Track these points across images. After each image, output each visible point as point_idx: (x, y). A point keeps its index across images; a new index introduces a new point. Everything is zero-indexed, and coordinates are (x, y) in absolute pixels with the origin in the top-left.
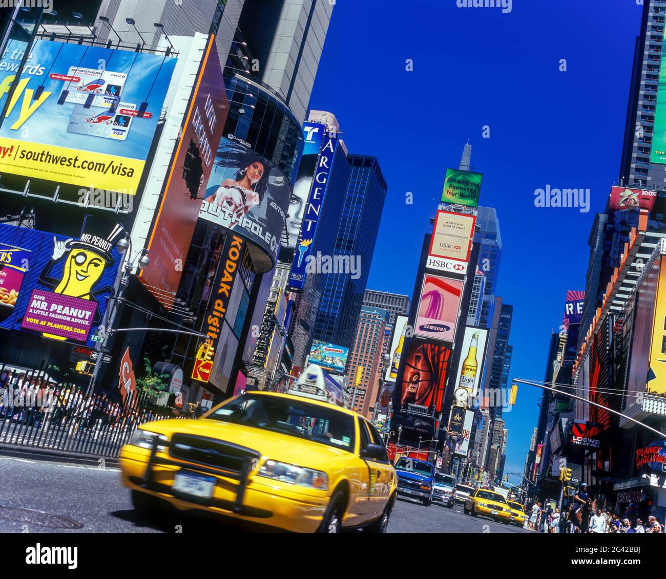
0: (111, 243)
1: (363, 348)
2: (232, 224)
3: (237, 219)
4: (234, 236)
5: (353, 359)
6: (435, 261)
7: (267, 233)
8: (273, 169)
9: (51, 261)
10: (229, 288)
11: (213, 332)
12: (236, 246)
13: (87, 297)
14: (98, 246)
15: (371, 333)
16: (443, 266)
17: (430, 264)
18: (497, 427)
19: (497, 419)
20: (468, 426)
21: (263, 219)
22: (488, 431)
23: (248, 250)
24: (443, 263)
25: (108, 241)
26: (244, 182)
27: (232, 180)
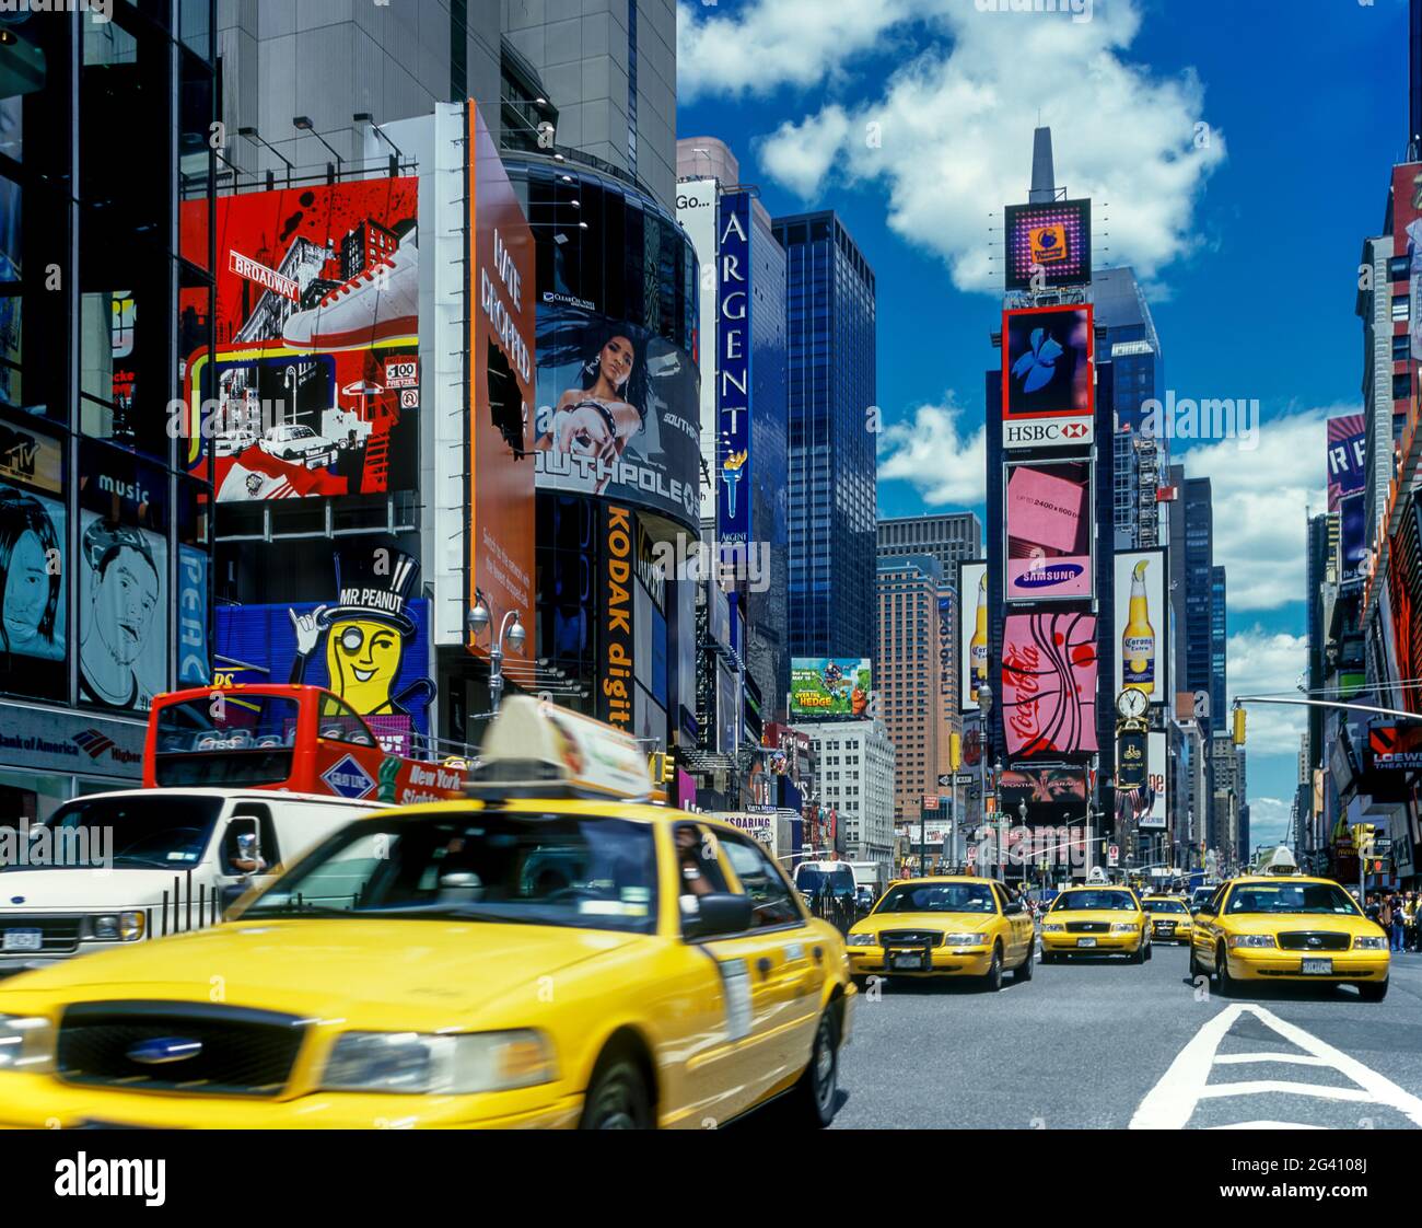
0: (399, 594)
1: (899, 649)
2: (600, 482)
3: (608, 470)
4: (611, 508)
5: (883, 677)
6: (1019, 429)
7: (672, 481)
8: (651, 342)
9: (299, 659)
10: (626, 614)
11: (618, 710)
12: (619, 527)
13: (388, 710)
14: (377, 607)
15: (909, 614)
16: (1039, 436)
17: (1010, 439)
18: (1221, 751)
19: (1217, 734)
20: (1157, 765)
21: (657, 454)
22: (1203, 764)
23: (642, 526)
24: (1039, 430)
25: (394, 592)
26: (601, 387)
27: (577, 391)
